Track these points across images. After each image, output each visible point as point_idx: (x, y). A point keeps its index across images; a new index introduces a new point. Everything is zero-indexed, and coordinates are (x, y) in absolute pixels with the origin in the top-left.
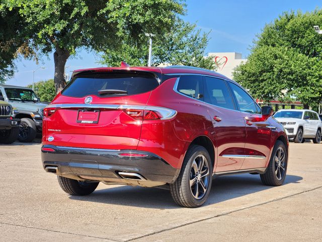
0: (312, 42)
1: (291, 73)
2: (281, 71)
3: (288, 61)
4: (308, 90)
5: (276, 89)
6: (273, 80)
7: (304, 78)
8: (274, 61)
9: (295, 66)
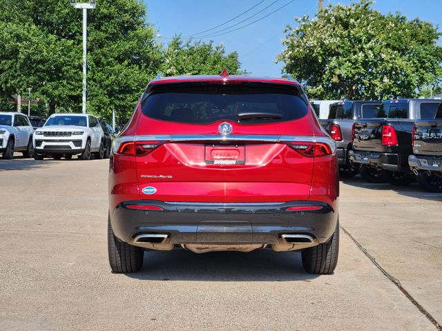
0: (65, 19)
1: (42, 62)
2: (28, 58)
3: (38, 44)
4: (64, 86)
5: (21, 84)
6: (16, 71)
7: (58, 69)
8: (18, 43)
9: (47, 52)
